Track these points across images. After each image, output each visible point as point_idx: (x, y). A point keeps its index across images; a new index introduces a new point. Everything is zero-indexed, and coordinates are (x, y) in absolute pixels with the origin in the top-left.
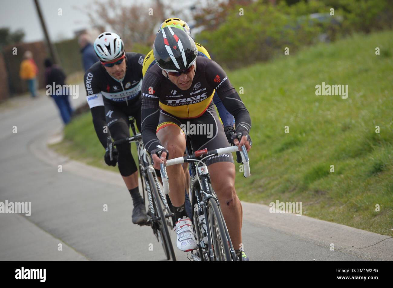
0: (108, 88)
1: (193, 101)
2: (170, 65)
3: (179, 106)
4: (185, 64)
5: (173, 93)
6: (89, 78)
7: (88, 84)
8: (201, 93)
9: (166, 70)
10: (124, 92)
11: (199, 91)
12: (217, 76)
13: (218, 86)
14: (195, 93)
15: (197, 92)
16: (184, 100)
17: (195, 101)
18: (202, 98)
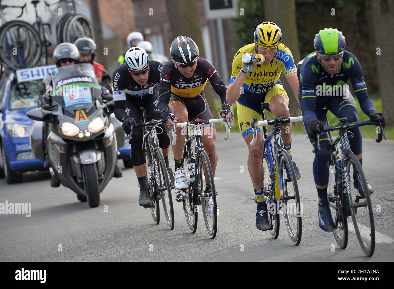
0: (131, 87)
1: (193, 86)
2: (181, 59)
3: (183, 88)
4: (190, 60)
5: (180, 80)
6: (117, 77)
7: (115, 82)
8: (198, 81)
9: (177, 63)
10: (142, 91)
11: (197, 80)
12: (210, 70)
13: (210, 77)
14: (195, 80)
15: (196, 80)
16: (187, 85)
17: (194, 86)
18: (199, 84)
